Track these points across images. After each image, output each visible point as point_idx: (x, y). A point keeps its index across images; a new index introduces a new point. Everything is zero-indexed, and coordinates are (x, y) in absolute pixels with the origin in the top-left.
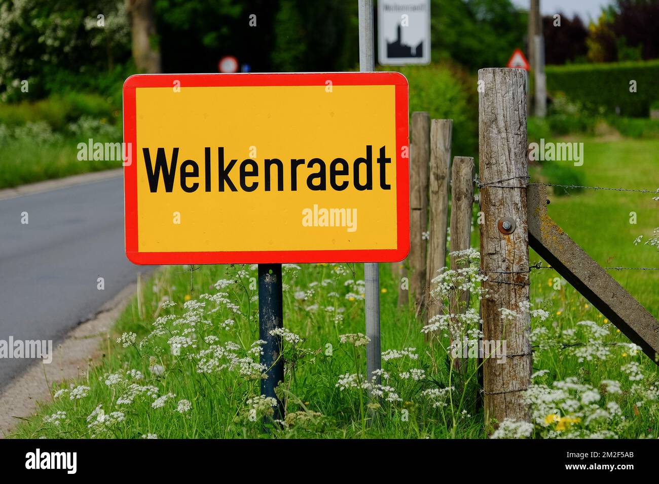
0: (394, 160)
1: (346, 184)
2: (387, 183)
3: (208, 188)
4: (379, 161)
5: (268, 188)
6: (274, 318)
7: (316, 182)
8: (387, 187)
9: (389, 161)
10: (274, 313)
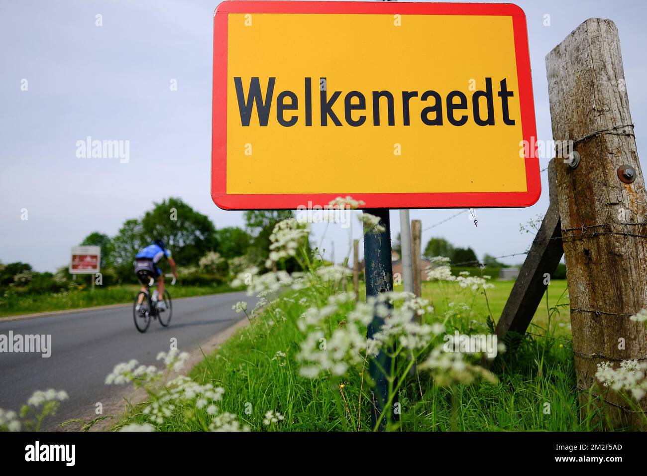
0: (516, 93)
1: (465, 119)
2: (511, 118)
3: (309, 122)
4: (500, 94)
5: (377, 122)
6: (384, 274)
7: (432, 116)
8: (512, 123)
9: (511, 94)
10: (384, 268)
